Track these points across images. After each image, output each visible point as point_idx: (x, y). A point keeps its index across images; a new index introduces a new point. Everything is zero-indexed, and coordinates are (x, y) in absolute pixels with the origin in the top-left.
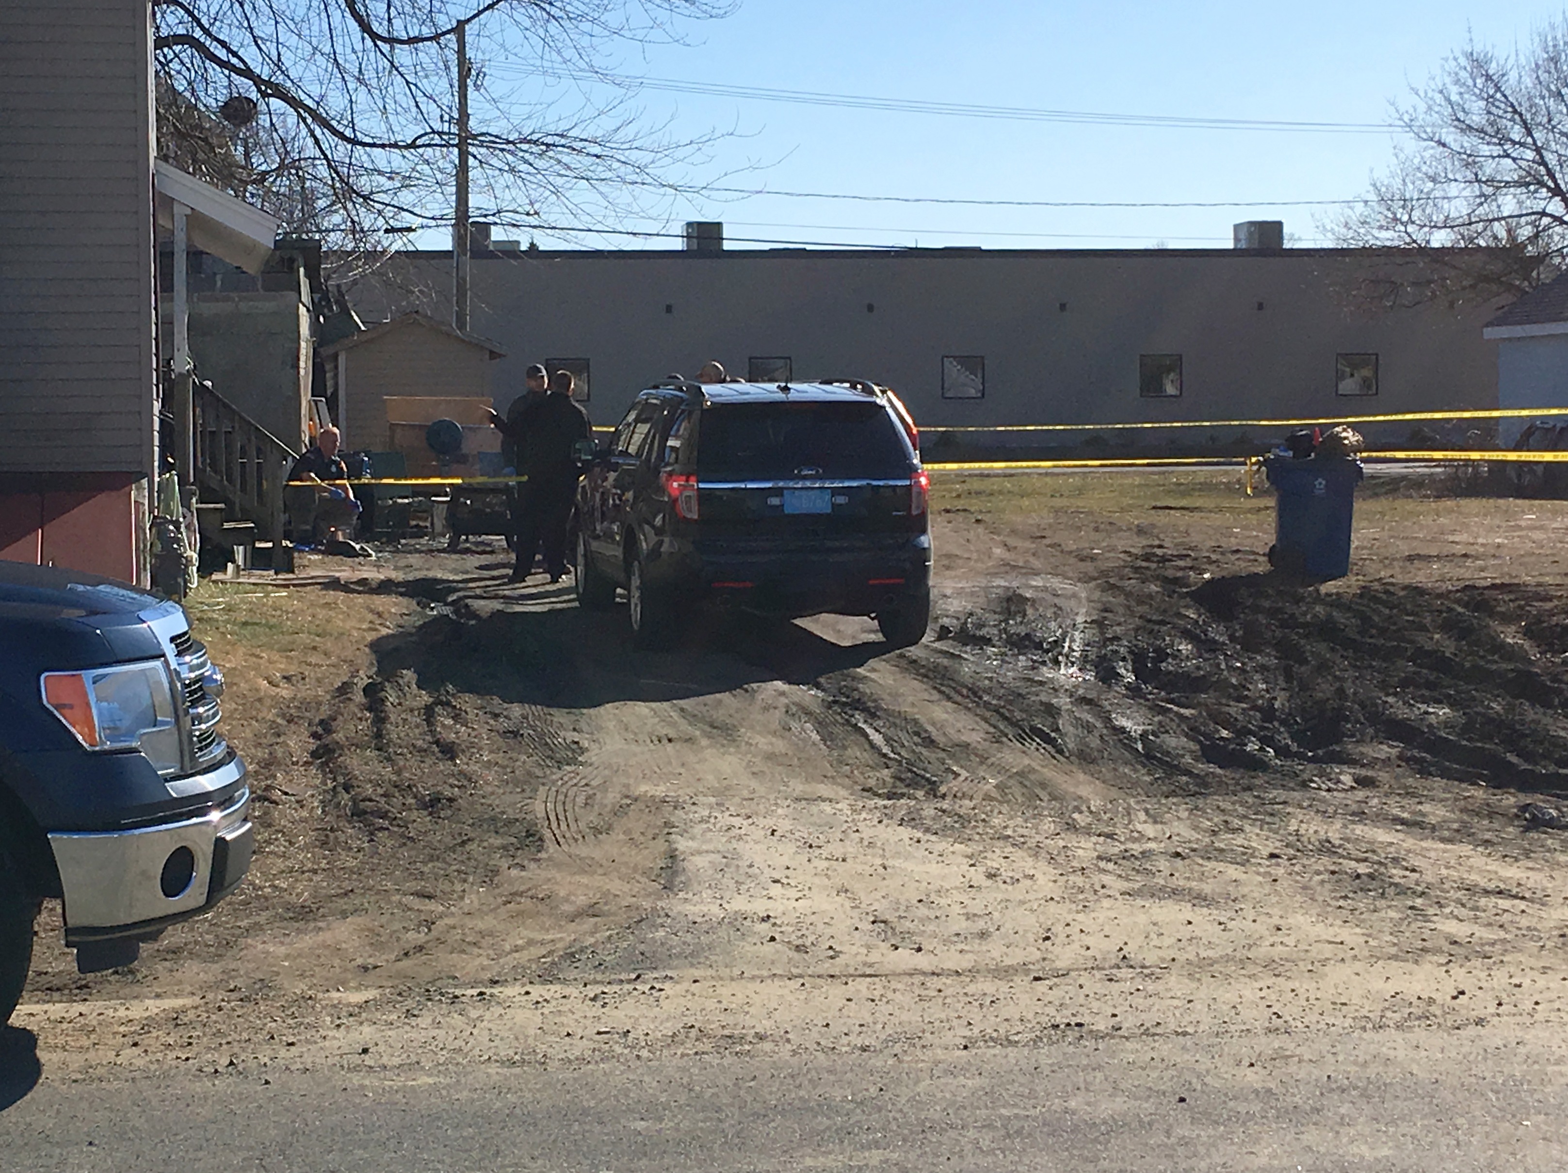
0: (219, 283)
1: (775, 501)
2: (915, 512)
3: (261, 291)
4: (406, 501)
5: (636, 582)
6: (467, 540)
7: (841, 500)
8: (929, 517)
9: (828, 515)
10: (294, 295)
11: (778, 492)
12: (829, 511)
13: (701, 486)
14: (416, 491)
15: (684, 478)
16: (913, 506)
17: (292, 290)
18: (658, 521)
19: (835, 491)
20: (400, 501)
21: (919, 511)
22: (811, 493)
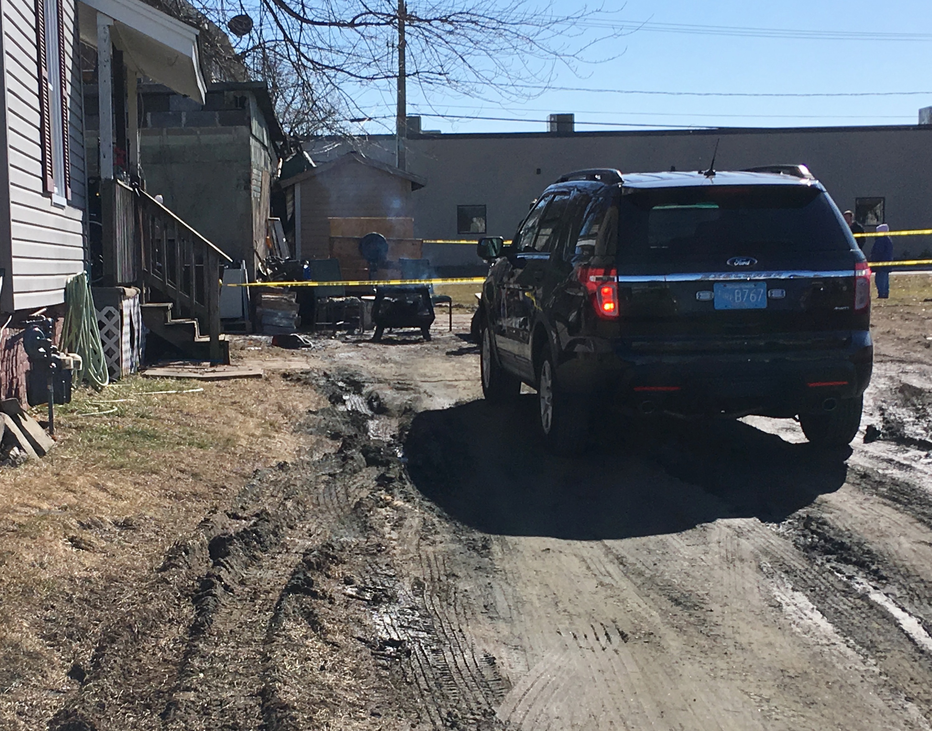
0: (184, 119)
1: (704, 296)
2: (858, 306)
3: (219, 126)
4: (341, 299)
5: (546, 382)
6: (390, 332)
7: (777, 294)
8: (872, 311)
9: (764, 310)
10: (245, 129)
11: (709, 286)
12: (764, 306)
13: (621, 279)
14: (349, 291)
15: (603, 271)
16: (857, 298)
17: (245, 124)
18: (572, 317)
19: (772, 284)
20: (335, 299)
21: (862, 306)
22: (743, 286)
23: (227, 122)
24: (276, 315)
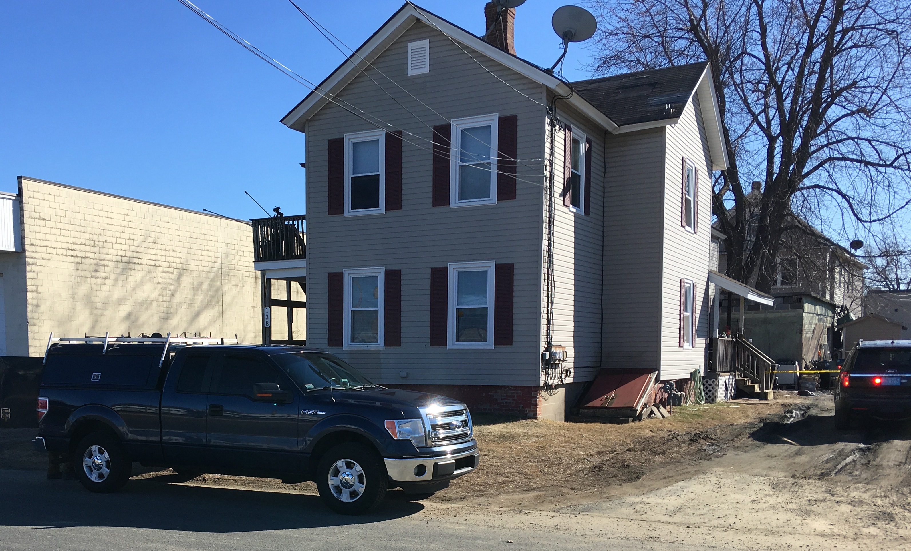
3: (790, 309)
7: (904, 381)
10: (801, 310)
12: (899, 384)
13: (851, 375)
19: (902, 378)
23: (794, 307)
24: (807, 383)
